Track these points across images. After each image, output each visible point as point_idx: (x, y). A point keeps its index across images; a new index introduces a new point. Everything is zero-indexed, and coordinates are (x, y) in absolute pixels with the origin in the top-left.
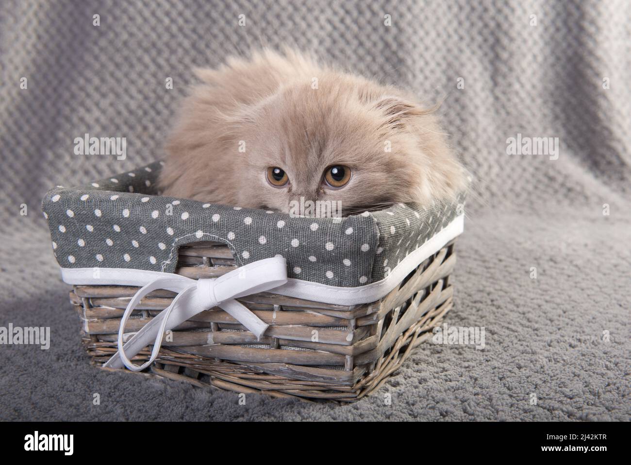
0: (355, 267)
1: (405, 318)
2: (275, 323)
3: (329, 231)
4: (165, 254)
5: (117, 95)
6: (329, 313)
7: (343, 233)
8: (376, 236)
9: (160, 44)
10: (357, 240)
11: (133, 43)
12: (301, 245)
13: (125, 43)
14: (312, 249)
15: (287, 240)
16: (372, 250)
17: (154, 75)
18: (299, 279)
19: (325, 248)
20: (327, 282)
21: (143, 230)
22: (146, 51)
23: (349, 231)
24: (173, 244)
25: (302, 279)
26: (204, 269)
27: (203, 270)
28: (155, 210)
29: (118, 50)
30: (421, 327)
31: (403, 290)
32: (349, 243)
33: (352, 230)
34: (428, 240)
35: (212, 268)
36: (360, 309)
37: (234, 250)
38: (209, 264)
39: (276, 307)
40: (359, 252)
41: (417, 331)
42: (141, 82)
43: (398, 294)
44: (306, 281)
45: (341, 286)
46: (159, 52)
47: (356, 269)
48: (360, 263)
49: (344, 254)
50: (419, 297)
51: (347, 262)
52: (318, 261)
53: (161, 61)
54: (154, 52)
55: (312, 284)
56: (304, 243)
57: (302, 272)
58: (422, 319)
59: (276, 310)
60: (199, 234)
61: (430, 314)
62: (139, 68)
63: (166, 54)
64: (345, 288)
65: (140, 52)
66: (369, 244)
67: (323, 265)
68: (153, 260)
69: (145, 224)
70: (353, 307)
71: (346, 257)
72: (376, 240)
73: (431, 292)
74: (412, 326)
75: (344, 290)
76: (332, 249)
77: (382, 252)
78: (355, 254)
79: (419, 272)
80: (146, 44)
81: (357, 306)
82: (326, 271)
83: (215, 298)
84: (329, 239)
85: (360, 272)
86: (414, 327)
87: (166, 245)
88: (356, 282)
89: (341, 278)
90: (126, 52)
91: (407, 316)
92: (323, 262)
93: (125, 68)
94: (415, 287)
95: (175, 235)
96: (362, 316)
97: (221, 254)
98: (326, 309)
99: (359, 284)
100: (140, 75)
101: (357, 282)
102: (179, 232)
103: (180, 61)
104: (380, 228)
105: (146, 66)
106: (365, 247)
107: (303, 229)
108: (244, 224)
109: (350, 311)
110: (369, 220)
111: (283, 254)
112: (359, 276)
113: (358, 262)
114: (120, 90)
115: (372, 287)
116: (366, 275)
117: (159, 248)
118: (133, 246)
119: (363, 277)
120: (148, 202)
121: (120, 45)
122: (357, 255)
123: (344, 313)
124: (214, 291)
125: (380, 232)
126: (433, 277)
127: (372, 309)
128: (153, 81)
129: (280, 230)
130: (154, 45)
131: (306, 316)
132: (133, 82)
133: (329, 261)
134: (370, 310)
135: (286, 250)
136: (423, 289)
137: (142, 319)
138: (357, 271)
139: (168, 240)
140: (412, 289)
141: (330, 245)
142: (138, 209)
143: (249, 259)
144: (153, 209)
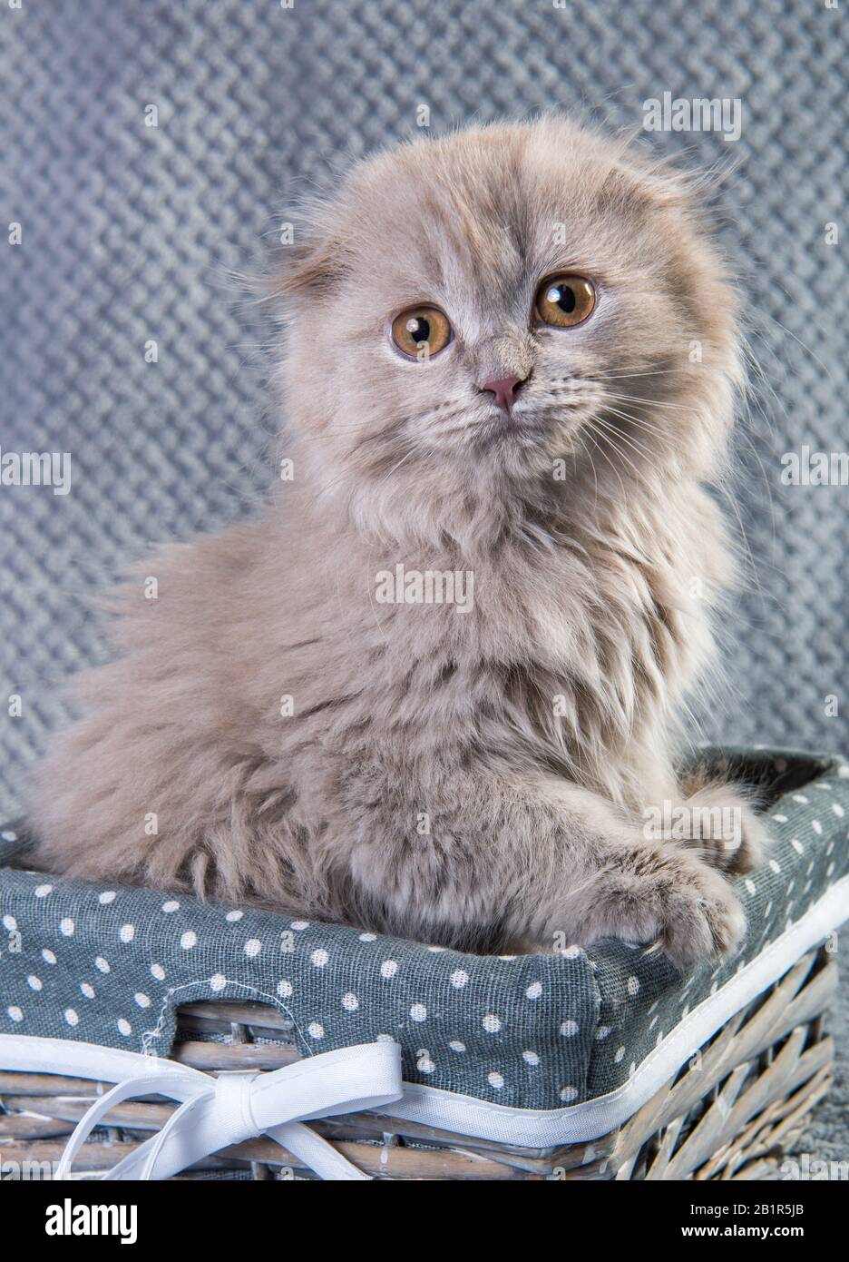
0: (549, 1070)
1: (694, 1142)
2: (385, 1173)
3: (490, 990)
4: (150, 1017)
5: (88, 541)
6: (500, 1158)
7: (521, 994)
8: (593, 1003)
9: (184, 418)
10: (550, 1012)
11: (123, 419)
12: (430, 1017)
13: (106, 420)
14: (455, 1028)
15: (401, 1006)
16: (584, 1032)
17: (172, 491)
18: (431, 1085)
19: (482, 1028)
20: (491, 1096)
21: (102, 964)
22: (154, 435)
23: (534, 991)
24: (165, 999)
25: (437, 1087)
26: (233, 1047)
27: (230, 1049)
28: (127, 922)
29: (89, 436)
30: (745, 1148)
31: (685, 1083)
32: (532, 1019)
33: (540, 991)
34: (746, 964)
35: (250, 1046)
36: (566, 1153)
37: (291, 1019)
38: (244, 1037)
39: (387, 1138)
40: (555, 1038)
41: (731, 1162)
42: (140, 508)
43: (670, 1095)
44: (444, 1091)
45: (520, 1105)
46: (183, 436)
47: (551, 1072)
48: (560, 1061)
49: (523, 1041)
50: (734, 1084)
51: (531, 1058)
52: (469, 1052)
53: (187, 457)
54: (170, 438)
55: (459, 1099)
56: (438, 1015)
57: (437, 1072)
58: (747, 1130)
59: (389, 1143)
60: (218, 983)
61: (772, 1114)
62: (136, 474)
63: (199, 439)
64: (529, 1110)
65: (139, 438)
66: (576, 1020)
67: (481, 1059)
68: (124, 1027)
69: (105, 953)
70: (549, 1151)
71: (528, 1047)
72: (593, 1013)
73: (770, 1063)
74: (717, 1154)
75: (526, 1114)
76: (497, 1031)
77: (609, 1036)
78: (548, 1041)
79: (729, 1032)
80: (152, 419)
81: (558, 1147)
82: (489, 1073)
83: (253, 1121)
84: (491, 1009)
85: (561, 1079)
86: (722, 1155)
87: (151, 999)
88: (553, 1099)
89: (520, 1090)
90: (107, 440)
91: (702, 1135)
92: (481, 1053)
93: (106, 475)
94: (719, 1068)
95: (169, 981)
96: (573, 1166)
97: (269, 1021)
98: (494, 1151)
99: (559, 1104)
100: (139, 491)
101: (555, 1099)
102: (176, 976)
103: (232, 456)
104: (602, 983)
105: (154, 471)
106: (569, 1028)
107: (435, 982)
108: (312, 964)
109: (544, 1158)
110: (578, 966)
111: (394, 1034)
112: (558, 1087)
113: (554, 1059)
114: (94, 528)
115: (590, 1108)
116: (573, 1084)
117: (136, 1004)
118: (83, 995)
119: (568, 1088)
120: (113, 904)
121: (92, 422)
122: (552, 1044)
123: (531, 1161)
124: (250, 1107)
125: (602, 995)
126: (772, 1031)
127: (595, 1152)
128: (168, 503)
129: (387, 983)
130: (171, 420)
131: (453, 1160)
132: (122, 508)
133: (492, 1053)
134: (589, 1155)
135: (401, 1026)
136: (748, 1061)
137: (106, 1145)
138: (555, 1077)
139: (155, 990)
140: (711, 1073)
141: (493, 1022)
142: (93, 919)
143: (322, 1040)
144: (122, 922)
